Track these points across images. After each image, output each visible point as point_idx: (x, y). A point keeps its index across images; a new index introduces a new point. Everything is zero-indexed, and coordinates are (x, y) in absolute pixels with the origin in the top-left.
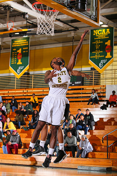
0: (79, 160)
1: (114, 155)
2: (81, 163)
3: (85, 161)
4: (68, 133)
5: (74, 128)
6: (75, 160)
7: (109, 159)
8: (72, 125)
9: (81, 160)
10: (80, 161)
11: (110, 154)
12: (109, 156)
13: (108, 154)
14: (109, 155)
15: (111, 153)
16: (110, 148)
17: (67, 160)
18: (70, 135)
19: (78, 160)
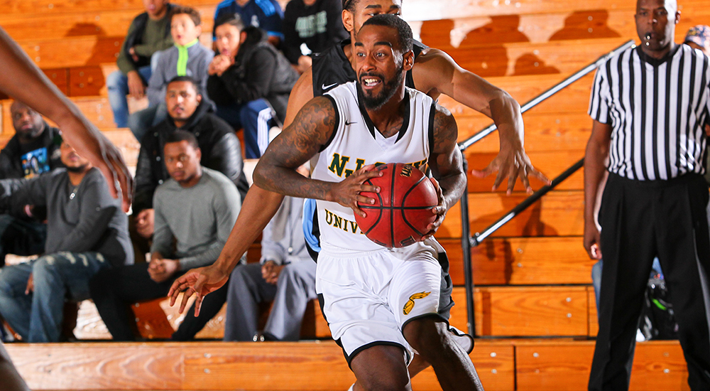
0: (251, 360)
1: (518, 304)
2: (267, 378)
3: (294, 365)
4: (171, 149)
5: (202, 113)
6: (214, 363)
7: (487, 336)
8: (184, 94)
9: (263, 359)
10: (257, 365)
11: (486, 297)
12: (487, 312)
13: (478, 296)
14: (479, 307)
15: (496, 294)
16: (491, 256)
17: (151, 367)
18: (186, 163)
19: (236, 359)
